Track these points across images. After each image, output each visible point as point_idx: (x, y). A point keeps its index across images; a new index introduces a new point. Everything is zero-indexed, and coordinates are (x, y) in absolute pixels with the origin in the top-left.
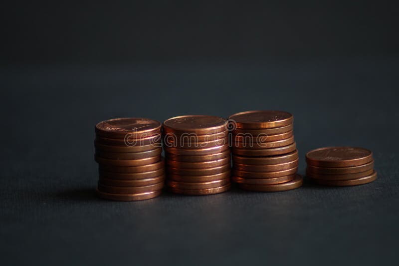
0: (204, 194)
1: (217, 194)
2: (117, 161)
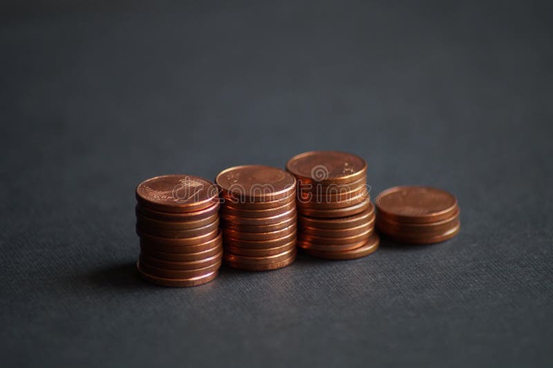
0: (273, 268)
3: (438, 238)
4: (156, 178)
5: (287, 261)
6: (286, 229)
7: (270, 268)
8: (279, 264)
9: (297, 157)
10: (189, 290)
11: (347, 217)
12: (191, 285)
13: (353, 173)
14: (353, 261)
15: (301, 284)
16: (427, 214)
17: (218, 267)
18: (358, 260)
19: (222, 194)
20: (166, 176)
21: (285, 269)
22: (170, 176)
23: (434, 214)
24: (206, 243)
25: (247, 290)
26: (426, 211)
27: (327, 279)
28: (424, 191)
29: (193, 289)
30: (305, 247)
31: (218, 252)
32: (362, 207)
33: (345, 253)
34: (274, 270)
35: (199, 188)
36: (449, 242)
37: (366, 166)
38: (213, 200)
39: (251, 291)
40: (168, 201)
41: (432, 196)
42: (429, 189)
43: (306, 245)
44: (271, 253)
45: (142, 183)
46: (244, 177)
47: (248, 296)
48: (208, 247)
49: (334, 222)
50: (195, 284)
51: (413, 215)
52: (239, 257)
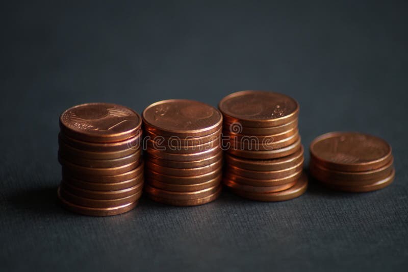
0: (192, 204)
1: (207, 203)
2: (89, 169)
3: (368, 187)
4: (86, 105)
5: (208, 198)
6: (208, 166)
7: (189, 204)
8: (199, 201)
9: (233, 95)
10: (101, 219)
11: (272, 160)
12: (104, 215)
13: (281, 116)
14: (275, 204)
15: (214, 223)
16: (357, 162)
17: (135, 199)
18: (280, 203)
19: (144, 127)
20: (97, 104)
21: (206, 206)
22: (100, 104)
23: (364, 164)
24: (124, 174)
25: (159, 225)
26: (357, 160)
27: (242, 220)
28: (363, 138)
29: (106, 218)
30: (230, 185)
31: (137, 184)
32: (290, 150)
33: (268, 195)
34: (194, 206)
35: (123, 118)
36: (378, 193)
37: (298, 110)
38: (134, 132)
39: (162, 227)
40: (87, 130)
41: (370, 144)
42: (368, 137)
43: (232, 184)
44: (191, 189)
45: (69, 109)
46: (172, 111)
47: (157, 231)
48: (125, 178)
49: (257, 163)
50: (109, 214)
51: (341, 163)
52: (159, 190)
